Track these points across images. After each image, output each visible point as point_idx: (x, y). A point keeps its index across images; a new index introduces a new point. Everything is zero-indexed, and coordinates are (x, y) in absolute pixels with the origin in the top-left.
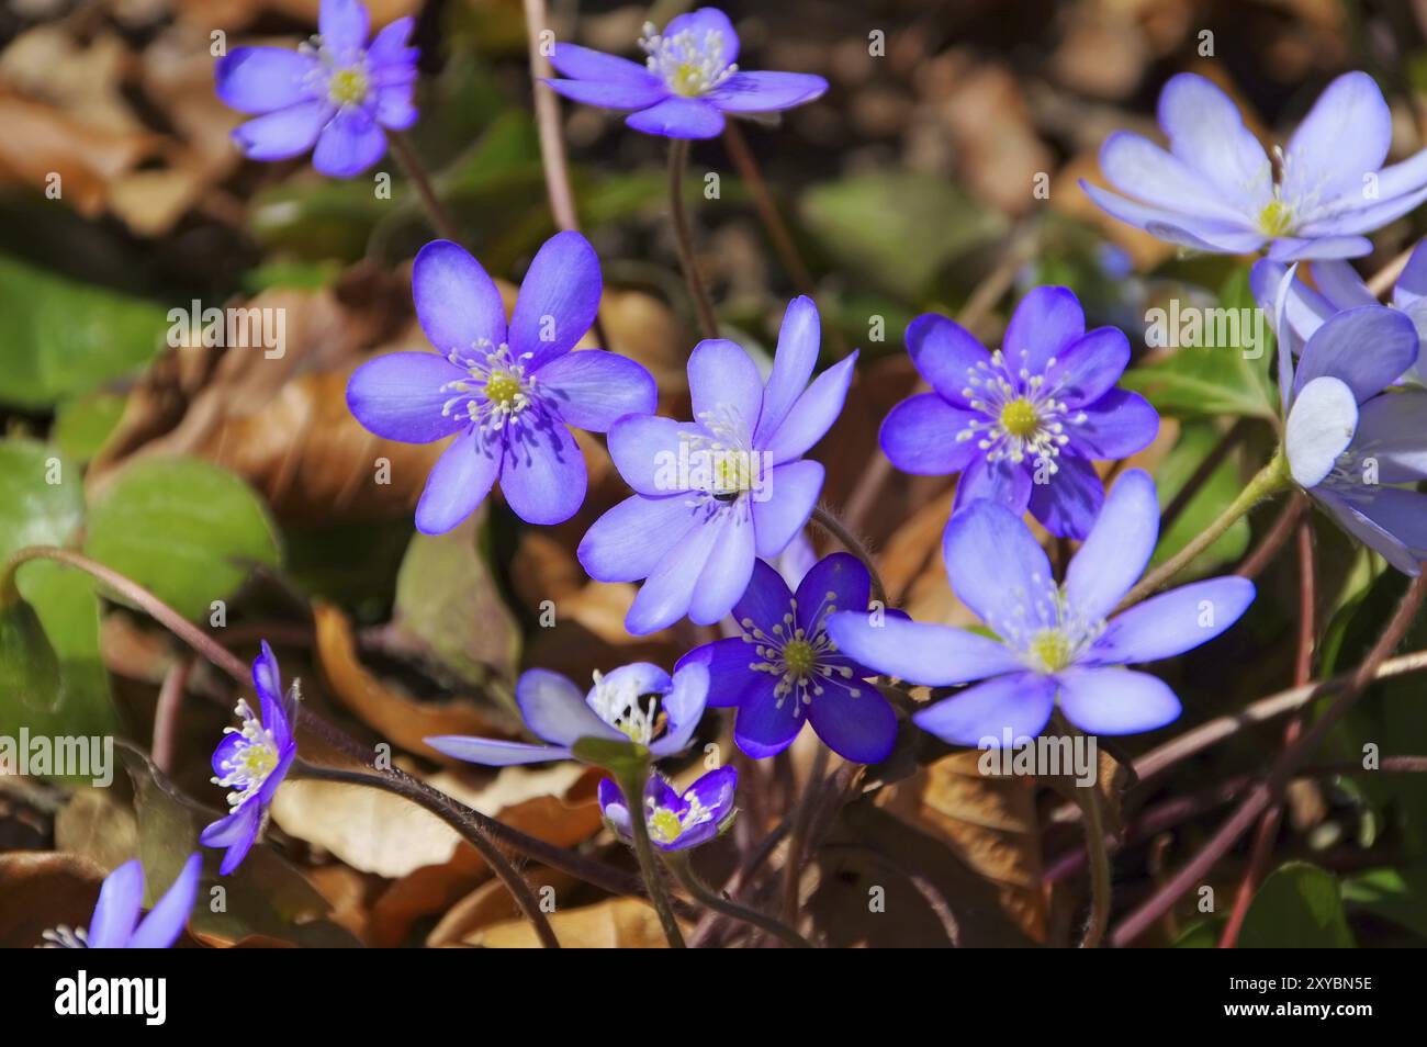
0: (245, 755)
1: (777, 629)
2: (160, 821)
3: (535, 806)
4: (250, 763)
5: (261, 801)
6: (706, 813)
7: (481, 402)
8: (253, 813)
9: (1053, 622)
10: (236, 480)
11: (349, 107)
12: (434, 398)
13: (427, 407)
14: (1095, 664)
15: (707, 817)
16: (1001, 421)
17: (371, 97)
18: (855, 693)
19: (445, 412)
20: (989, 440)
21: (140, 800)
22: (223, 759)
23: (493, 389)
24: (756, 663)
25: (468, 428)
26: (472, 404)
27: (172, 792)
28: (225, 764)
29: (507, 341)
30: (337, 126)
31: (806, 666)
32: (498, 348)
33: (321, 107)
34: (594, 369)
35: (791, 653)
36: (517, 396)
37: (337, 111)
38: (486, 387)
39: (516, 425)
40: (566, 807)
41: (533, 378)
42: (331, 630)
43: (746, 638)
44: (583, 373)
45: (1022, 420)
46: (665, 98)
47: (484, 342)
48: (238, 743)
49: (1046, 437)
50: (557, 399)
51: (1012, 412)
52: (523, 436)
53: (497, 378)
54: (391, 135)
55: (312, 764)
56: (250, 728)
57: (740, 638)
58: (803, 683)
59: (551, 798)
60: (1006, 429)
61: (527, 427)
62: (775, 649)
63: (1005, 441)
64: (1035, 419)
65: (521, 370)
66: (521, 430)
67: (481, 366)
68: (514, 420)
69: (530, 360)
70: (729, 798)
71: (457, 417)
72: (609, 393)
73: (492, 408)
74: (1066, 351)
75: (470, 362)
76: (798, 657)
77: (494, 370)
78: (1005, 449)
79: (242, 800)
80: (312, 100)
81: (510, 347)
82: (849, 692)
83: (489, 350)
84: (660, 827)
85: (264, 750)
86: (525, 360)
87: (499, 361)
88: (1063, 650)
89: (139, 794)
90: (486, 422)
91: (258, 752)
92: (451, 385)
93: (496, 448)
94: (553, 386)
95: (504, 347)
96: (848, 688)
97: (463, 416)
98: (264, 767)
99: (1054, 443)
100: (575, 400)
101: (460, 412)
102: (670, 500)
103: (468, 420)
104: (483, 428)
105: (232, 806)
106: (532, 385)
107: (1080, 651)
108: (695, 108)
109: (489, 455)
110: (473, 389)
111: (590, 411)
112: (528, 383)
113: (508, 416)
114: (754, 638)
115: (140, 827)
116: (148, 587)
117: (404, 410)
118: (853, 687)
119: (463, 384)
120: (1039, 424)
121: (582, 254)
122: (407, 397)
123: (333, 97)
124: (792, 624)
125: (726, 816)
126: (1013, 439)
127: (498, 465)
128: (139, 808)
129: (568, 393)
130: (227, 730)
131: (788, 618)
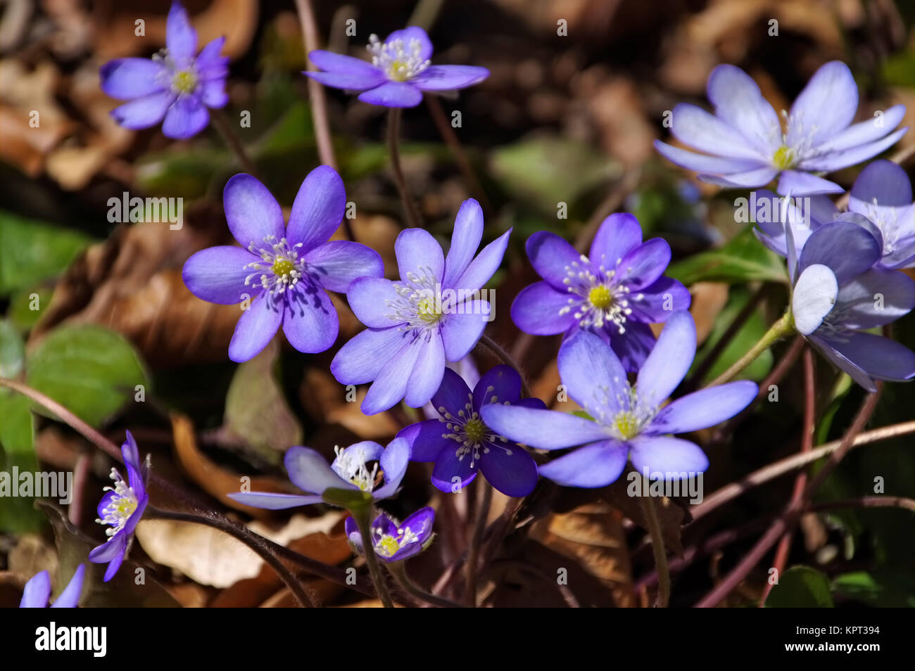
0: (117, 504)
1: (461, 413)
2: (71, 553)
3: (312, 539)
4: (120, 509)
5: (126, 532)
6: (414, 537)
7: (269, 276)
8: (122, 541)
9: (627, 408)
10: (121, 338)
11: (185, 94)
12: (239, 275)
13: (235, 281)
14: (655, 434)
15: (416, 539)
16: (589, 300)
17: (199, 88)
18: (509, 452)
19: (247, 283)
20: (581, 312)
21: (59, 541)
22: (104, 508)
23: (277, 267)
24: (447, 434)
25: (262, 292)
26: (263, 277)
27: (76, 533)
28: (105, 511)
29: (285, 237)
30: (177, 107)
31: (478, 435)
32: (280, 241)
33: (167, 96)
34: (341, 253)
35: (469, 427)
36: (293, 272)
37: (177, 97)
38: (273, 266)
39: (292, 290)
40: (331, 539)
41: (302, 260)
42: (182, 432)
43: (441, 419)
44: (335, 255)
45: (602, 299)
46: (385, 82)
47: (271, 237)
48: (113, 497)
49: (618, 309)
50: (319, 273)
51: (596, 294)
52: (298, 298)
53: (279, 260)
54: (212, 112)
55: (160, 509)
56: (120, 486)
57: (437, 419)
58: (477, 446)
59: (321, 534)
60: (592, 305)
61: (300, 291)
62: (459, 426)
63: (591, 312)
64: (610, 298)
65: (295, 255)
66: (296, 294)
67: (269, 253)
68: (291, 287)
69: (301, 248)
70: (429, 527)
71: (254, 286)
72: (352, 269)
73: (277, 279)
74: (629, 254)
75: (262, 250)
76: (473, 430)
77: (277, 256)
78: (592, 318)
79: (115, 533)
80: (162, 91)
81: (287, 240)
82: (505, 451)
83: (274, 242)
84: (385, 547)
85: (129, 500)
86: (297, 248)
87: (280, 249)
88: (633, 425)
89: (58, 537)
90: (273, 288)
91: (125, 502)
92: (250, 265)
93: (280, 306)
94: (315, 265)
95: (283, 239)
96: (504, 449)
97: (258, 285)
98: (128, 512)
99: (622, 313)
100: (330, 273)
101: (256, 283)
102: (389, 330)
103: (261, 288)
104: (271, 292)
105: (109, 537)
106: (302, 265)
107: (644, 426)
108: (403, 88)
109: (276, 310)
110: (263, 268)
111: (340, 280)
112: (300, 263)
113: (287, 285)
114: (446, 419)
115: (60, 558)
116: (65, 405)
117: (220, 283)
118: (509, 448)
119: (257, 265)
120: (614, 301)
121: (333, 179)
122: (221, 274)
123: (174, 88)
124: (470, 410)
125: (428, 538)
126: (597, 311)
127: (281, 316)
128: (58, 545)
129: (326, 269)
130: (106, 489)
131: (468, 406)
